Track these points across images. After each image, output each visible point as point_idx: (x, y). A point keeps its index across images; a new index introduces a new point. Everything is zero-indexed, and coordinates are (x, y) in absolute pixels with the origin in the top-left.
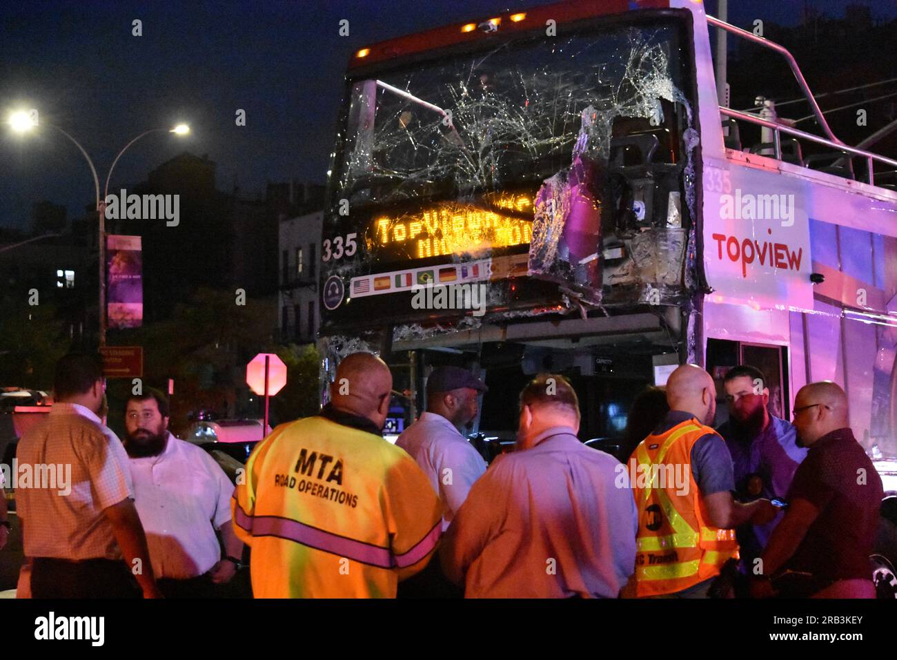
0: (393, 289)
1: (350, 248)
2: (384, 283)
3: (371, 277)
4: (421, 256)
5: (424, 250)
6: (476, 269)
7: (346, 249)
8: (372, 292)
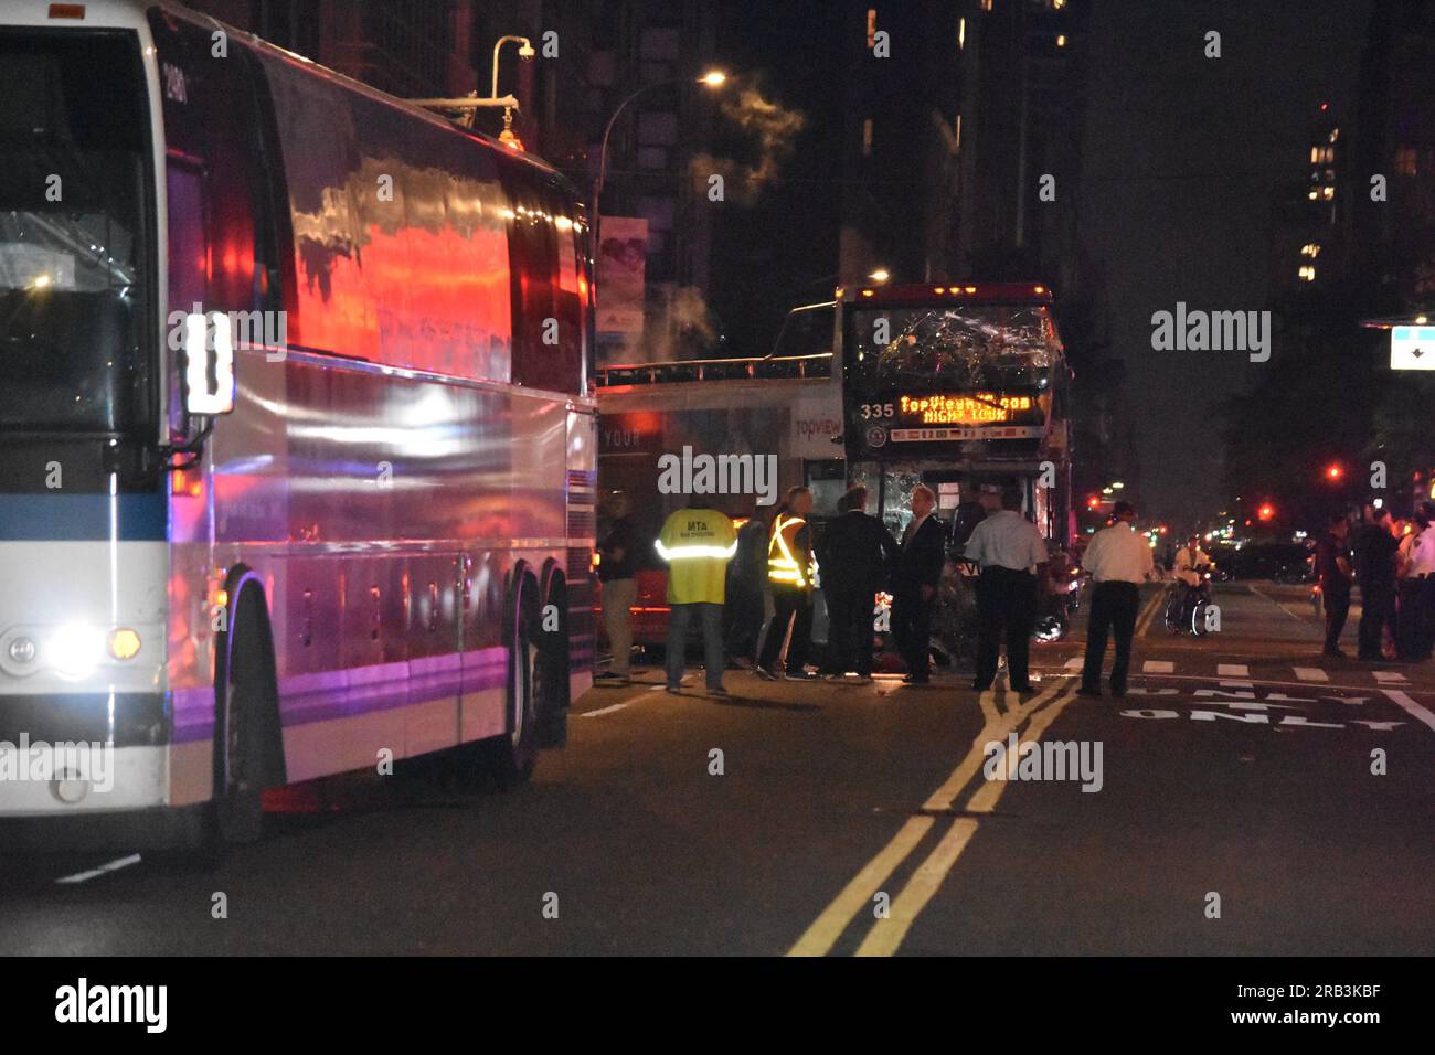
0: (921, 439)
1: (888, 412)
2: (915, 435)
3: (906, 431)
4: (926, 421)
5: (928, 417)
6: (973, 433)
7: (884, 412)
8: (908, 440)
